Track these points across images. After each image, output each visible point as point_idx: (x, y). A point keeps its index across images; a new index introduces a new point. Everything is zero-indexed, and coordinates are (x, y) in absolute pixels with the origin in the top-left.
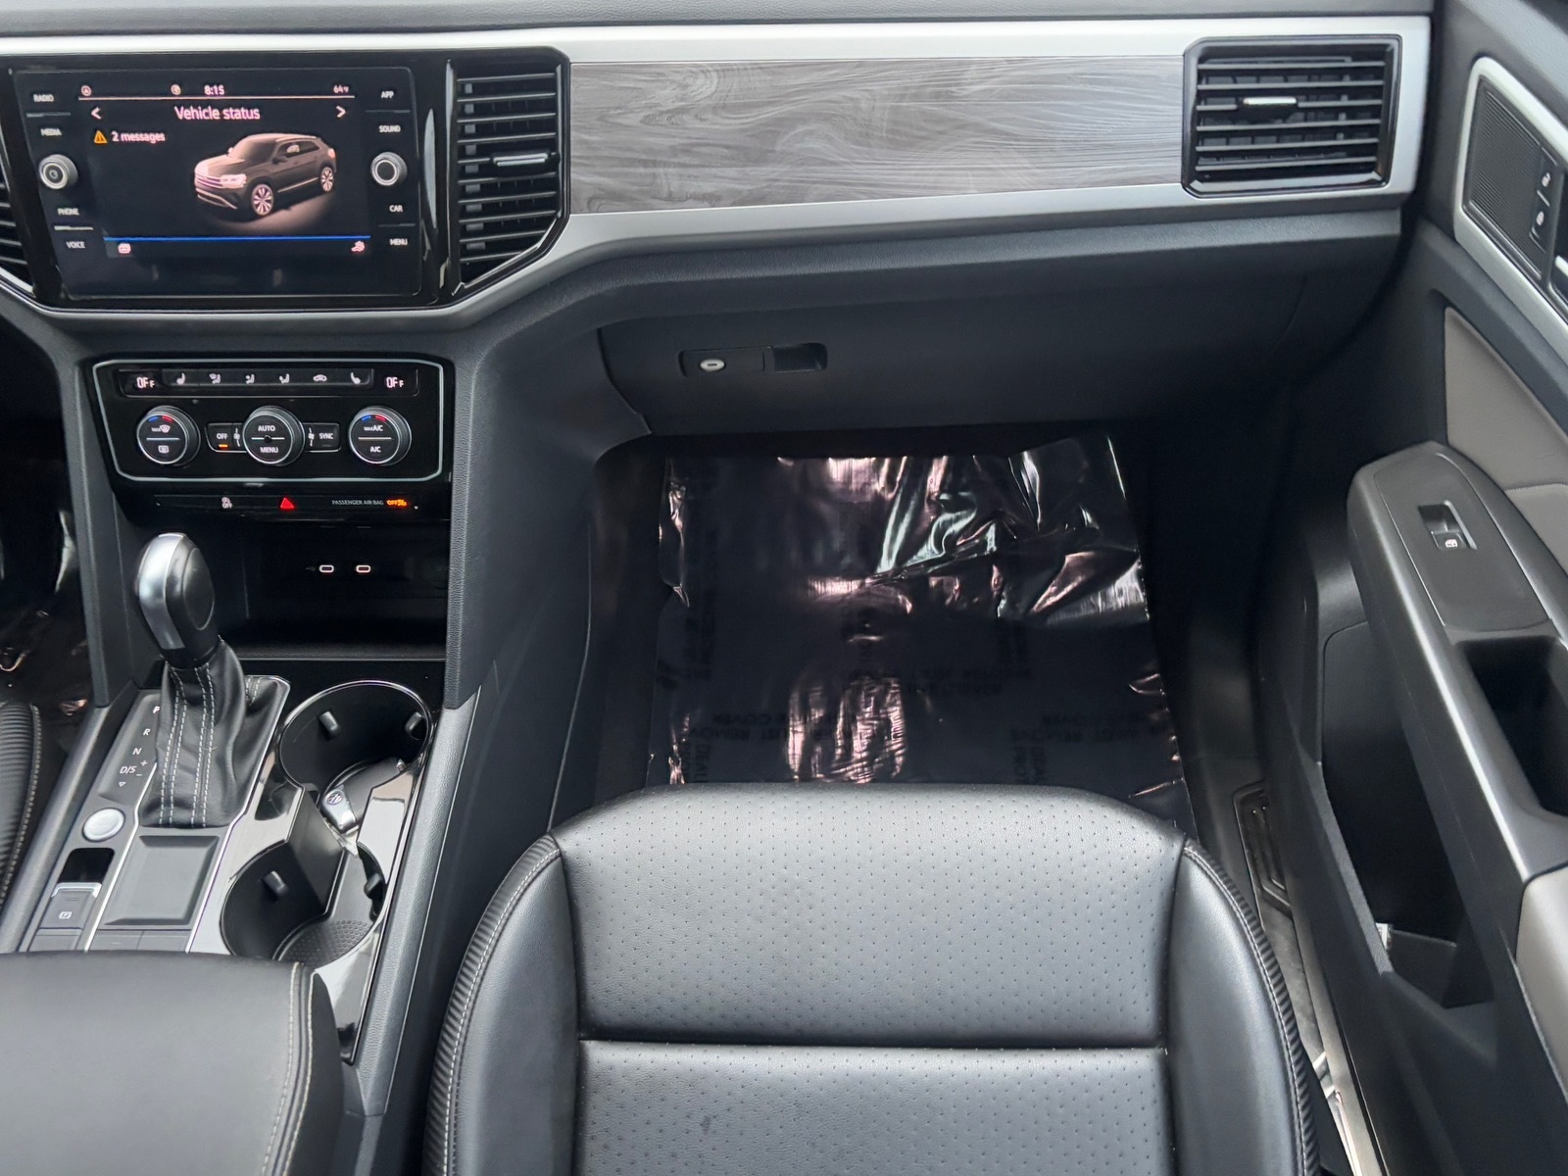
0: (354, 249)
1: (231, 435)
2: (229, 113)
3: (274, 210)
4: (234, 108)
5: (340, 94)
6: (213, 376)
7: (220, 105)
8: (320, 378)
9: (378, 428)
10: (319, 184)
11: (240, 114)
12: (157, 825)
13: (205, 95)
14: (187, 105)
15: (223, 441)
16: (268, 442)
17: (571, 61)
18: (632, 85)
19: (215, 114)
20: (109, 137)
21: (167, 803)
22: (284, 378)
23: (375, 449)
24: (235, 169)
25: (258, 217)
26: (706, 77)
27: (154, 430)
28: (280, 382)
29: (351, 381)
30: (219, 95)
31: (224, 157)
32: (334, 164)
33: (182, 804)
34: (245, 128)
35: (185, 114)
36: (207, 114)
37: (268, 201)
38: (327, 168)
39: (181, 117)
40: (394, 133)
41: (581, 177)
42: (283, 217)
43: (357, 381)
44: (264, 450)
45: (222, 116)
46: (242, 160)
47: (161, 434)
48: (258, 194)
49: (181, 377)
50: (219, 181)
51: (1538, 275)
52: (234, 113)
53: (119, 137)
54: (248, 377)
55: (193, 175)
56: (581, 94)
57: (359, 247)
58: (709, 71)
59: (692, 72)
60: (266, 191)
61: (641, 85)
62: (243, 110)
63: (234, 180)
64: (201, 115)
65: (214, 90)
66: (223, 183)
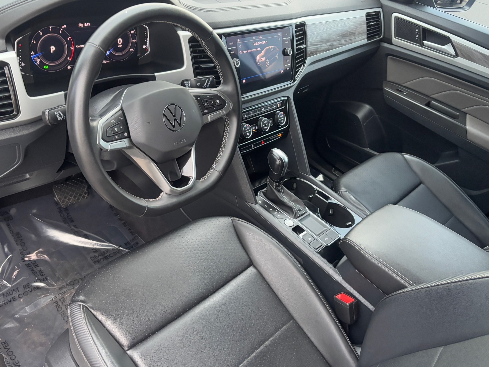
1: (255, 127)
5: (279, 35)
6: (251, 112)
7: (261, 41)
9: (282, 116)
10: (276, 57)
11: (264, 42)
12: (298, 217)
14: (255, 41)
16: (265, 126)
17: (307, 24)
19: (260, 43)
20: (242, 52)
21: (298, 212)
23: (282, 121)
24: (262, 57)
25: (267, 67)
27: (246, 129)
28: (263, 110)
29: (274, 106)
31: (261, 54)
33: (300, 210)
34: (265, 46)
35: (255, 44)
37: (268, 63)
38: (277, 53)
40: (287, 43)
41: (309, 49)
42: (270, 66)
44: (265, 128)
45: (261, 43)
47: (247, 130)
48: (266, 62)
51: (420, 45)
54: (257, 111)
55: (256, 59)
57: (282, 71)
60: (268, 61)
64: (258, 44)
65: (260, 37)
66: (261, 60)
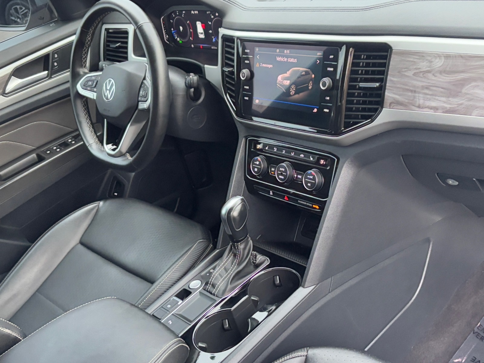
0: (314, 111)
1: (275, 170)
2: (289, 59)
3: (295, 94)
4: (291, 58)
5: (319, 55)
6: (275, 148)
7: (287, 57)
8: (302, 156)
9: (311, 177)
10: (308, 86)
11: (292, 60)
12: (205, 290)
13: (284, 53)
14: (279, 56)
15: (273, 171)
16: (282, 174)
17: (393, 49)
18: (412, 60)
19: (286, 59)
20: (260, 65)
22: (293, 153)
23: (309, 185)
24: (287, 79)
25: (291, 96)
26: (440, 59)
27: (255, 163)
28: (291, 154)
29: (310, 158)
30: (288, 53)
31: (285, 74)
32: (313, 80)
33: (213, 286)
34: (293, 65)
35: (278, 59)
36: (284, 59)
37: (294, 91)
38: (311, 81)
39: (277, 60)
40: (331, 71)
42: (297, 96)
43: (312, 159)
44: (280, 177)
45: (287, 60)
46: (289, 76)
47: (257, 165)
48: (292, 88)
49: (267, 147)
50: (283, 82)
52: (291, 60)
53: (262, 65)
54: (283, 151)
55: (277, 79)
56: (394, 62)
57: (315, 110)
58: (441, 56)
59: (435, 56)
60: (294, 87)
61: (415, 60)
62: (293, 59)
63: (286, 82)
64: (282, 60)
65: (287, 52)
66: (284, 83)
